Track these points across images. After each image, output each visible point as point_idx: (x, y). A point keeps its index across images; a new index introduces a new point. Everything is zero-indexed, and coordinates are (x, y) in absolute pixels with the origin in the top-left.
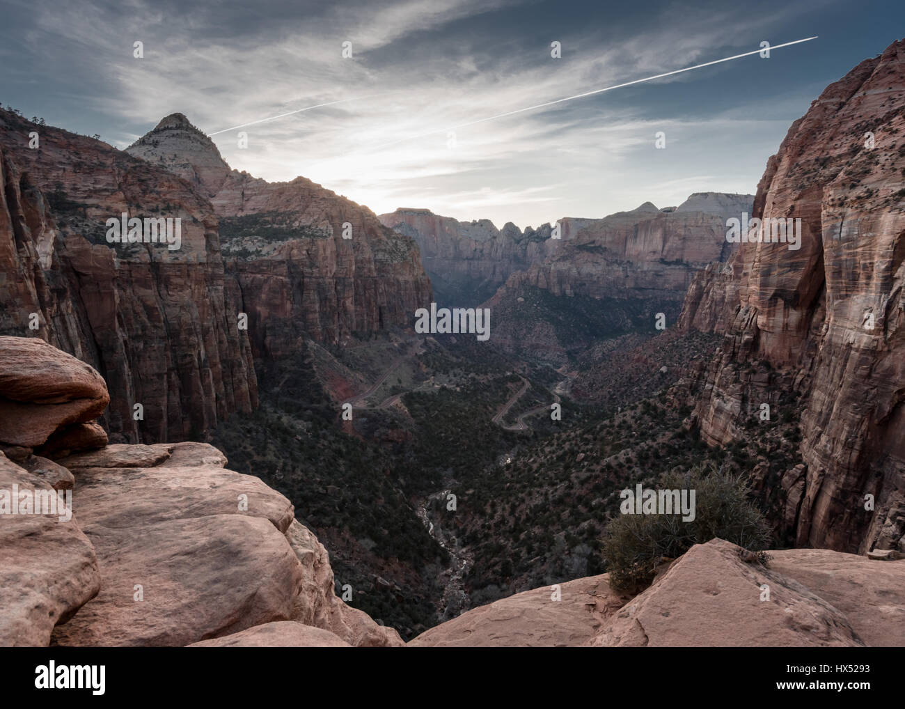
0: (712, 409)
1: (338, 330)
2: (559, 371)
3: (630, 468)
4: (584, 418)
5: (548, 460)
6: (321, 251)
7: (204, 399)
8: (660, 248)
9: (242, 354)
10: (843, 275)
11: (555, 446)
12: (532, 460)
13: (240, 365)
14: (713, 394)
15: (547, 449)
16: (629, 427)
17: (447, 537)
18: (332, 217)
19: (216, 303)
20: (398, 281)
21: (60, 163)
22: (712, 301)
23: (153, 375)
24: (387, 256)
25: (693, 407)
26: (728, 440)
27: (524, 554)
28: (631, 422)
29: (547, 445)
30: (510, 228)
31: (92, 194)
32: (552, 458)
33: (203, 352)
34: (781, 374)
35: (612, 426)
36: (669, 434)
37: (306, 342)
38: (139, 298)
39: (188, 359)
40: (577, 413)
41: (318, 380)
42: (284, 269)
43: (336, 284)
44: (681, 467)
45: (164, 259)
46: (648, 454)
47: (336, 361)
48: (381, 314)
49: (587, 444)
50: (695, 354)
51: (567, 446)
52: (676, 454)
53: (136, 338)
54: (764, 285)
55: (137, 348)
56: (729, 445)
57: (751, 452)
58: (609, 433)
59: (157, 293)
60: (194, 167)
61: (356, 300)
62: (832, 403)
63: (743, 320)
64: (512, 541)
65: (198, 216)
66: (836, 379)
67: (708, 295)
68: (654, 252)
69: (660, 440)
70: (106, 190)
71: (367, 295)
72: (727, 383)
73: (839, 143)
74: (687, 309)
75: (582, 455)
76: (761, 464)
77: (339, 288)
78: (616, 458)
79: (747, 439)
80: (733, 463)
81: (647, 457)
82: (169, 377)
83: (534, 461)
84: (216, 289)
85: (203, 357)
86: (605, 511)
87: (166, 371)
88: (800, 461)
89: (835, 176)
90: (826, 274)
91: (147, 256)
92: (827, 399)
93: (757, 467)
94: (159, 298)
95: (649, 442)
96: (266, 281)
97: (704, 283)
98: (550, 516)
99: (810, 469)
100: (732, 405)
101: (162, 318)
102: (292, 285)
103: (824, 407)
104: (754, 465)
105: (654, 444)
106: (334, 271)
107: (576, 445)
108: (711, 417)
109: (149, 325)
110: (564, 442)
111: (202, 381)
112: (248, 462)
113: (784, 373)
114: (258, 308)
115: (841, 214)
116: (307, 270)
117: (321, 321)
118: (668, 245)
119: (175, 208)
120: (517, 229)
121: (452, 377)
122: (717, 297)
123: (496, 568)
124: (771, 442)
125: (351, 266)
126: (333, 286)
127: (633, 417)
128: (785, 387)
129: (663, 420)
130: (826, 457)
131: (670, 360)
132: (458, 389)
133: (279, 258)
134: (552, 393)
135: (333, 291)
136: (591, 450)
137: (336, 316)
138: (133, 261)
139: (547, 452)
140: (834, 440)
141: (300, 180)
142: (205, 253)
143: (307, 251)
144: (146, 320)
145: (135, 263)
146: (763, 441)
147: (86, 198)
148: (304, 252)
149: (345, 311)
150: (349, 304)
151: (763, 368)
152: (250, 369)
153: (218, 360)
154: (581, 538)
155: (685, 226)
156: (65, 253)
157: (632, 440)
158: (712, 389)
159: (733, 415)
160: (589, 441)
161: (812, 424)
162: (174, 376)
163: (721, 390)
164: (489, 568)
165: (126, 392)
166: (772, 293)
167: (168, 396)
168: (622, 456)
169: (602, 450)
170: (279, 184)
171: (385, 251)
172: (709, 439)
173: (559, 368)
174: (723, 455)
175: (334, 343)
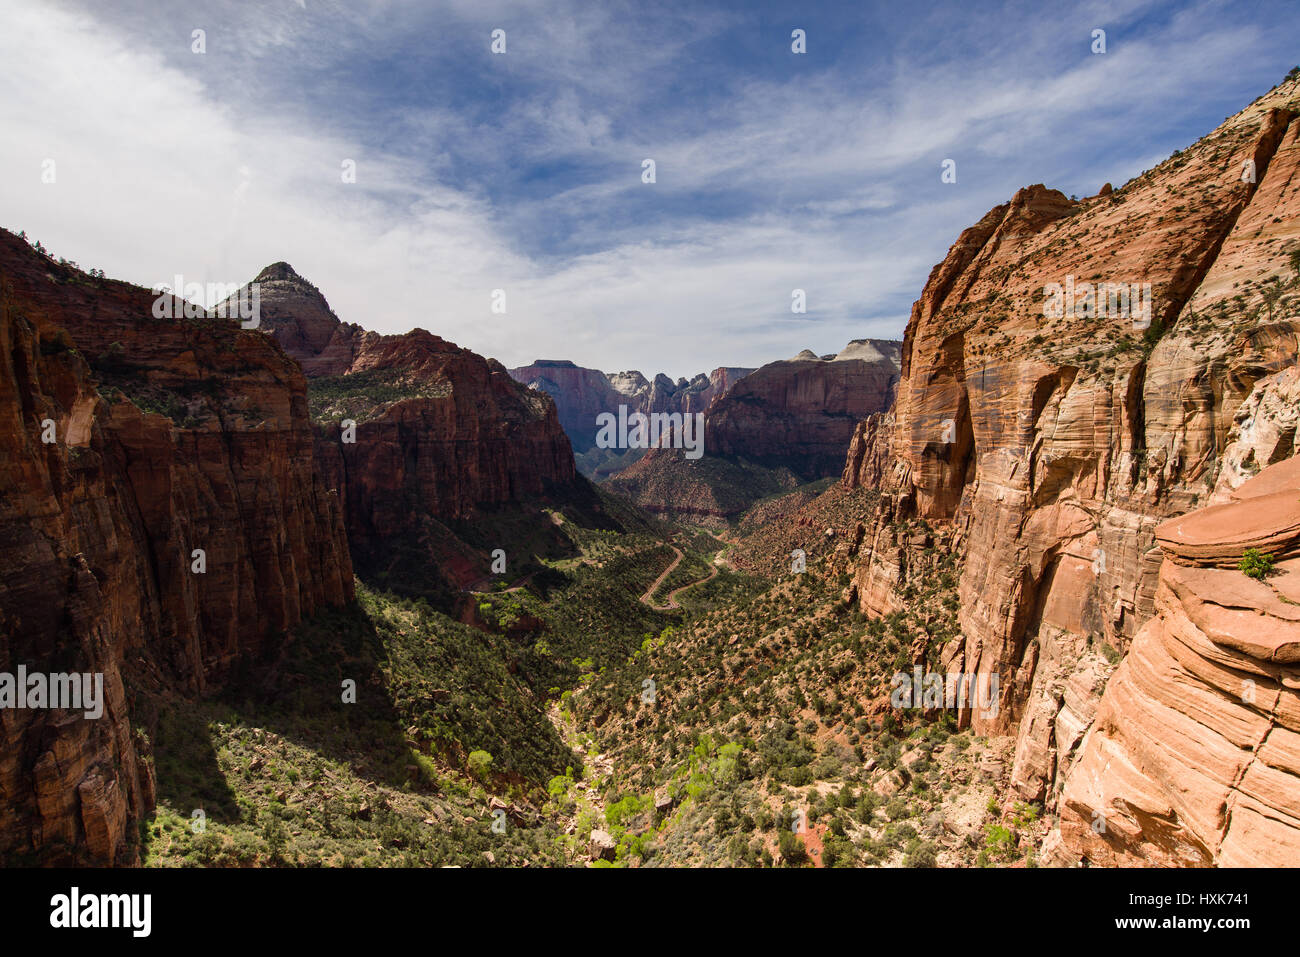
0: (871, 577)
1: (459, 502)
2: (718, 538)
3: (787, 649)
4: (745, 591)
5: (699, 645)
6: (439, 412)
7: (284, 591)
8: (822, 399)
9: (334, 536)
10: (989, 426)
11: (707, 628)
12: (681, 645)
13: (330, 549)
14: (872, 560)
15: (698, 632)
16: (787, 602)
17: (583, 742)
18: (453, 374)
19: (302, 476)
20: (532, 443)
21: (119, 320)
22: (876, 456)
23: (221, 565)
24: (518, 415)
25: (853, 575)
26: (887, 611)
27: (667, 758)
28: (789, 595)
29: (697, 627)
30: (661, 379)
31: (157, 355)
32: (703, 642)
33: (283, 535)
34: (938, 536)
35: (768, 602)
36: (829, 607)
37: (420, 516)
38: (205, 475)
39: (265, 543)
40: (738, 586)
41: (434, 560)
42: (395, 434)
43: (457, 449)
44: (839, 645)
45: (238, 427)
46: (805, 632)
47: (456, 538)
48: (511, 482)
49: (742, 624)
50: (861, 513)
51: (719, 627)
52: (836, 629)
53: (200, 521)
54: (916, 438)
55: (201, 534)
56: (889, 617)
57: (910, 624)
58: (765, 610)
59: (228, 468)
60: (298, 321)
61: (480, 466)
62: (986, 565)
63: (899, 477)
64: (655, 743)
65: (282, 376)
66: (989, 540)
67: (871, 450)
68: (816, 403)
69: (819, 614)
70: (172, 350)
71: (495, 460)
72: (885, 547)
73: (978, 289)
74: (851, 465)
75: (735, 637)
76: (921, 637)
77: (459, 453)
78: (772, 638)
79: (907, 609)
80: (893, 637)
81: (806, 636)
82: (241, 566)
83: (683, 647)
84: (302, 460)
85: (283, 541)
86: (757, 702)
87: (237, 560)
88: (959, 632)
89: (975, 322)
90: (973, 426)
91: (219, 424)
92: (982, 562)
93: (916, 641)
94: (230, 472)
95: (808, 618)
96: (373, 448)
97: (866, 436)
98: (698, 711)
99: (968, 640)
100: (891, 571)
101: (234, 497)
102: (404, 451)
103: (979, 571)
104: (912, 639)
105: (812, 619)
106: (454, 433)
107: (730, 625)
108: (870, 586)
109: (217, 505)
110: (717, 622)
111: (281, 570)
112: (337, 666)
113: (941, 533)
114: (365, 480)
115: (982, 362)
116: (422, 434)
117: (438, 492)
118: (830, 395)
119: (255, 369)
120: (670, 380)
121: (593, 550)
122: (881, 451)
123: (636, 776)
124: (930, 611)
125: (475, 427)
126: (453, 451)
127: (790, 590)
128: (943, 549)
129: (822, 592)
130: (982, 626)
131: (837, 522)
132: (600, 565)
133: (389, 421)
134: (709, 564)
135: (453, 457)
136: (746, 630)
137: (457, 486)
138: (199, 430)
139: (697, 635)
140: (989, 607)
141: (418, 332)
142: (289, 418)
143: (422, 412)
144: (214, 500)
145: (202, 434)
146: (922, 611)
147: (147, 359)
148: (419, 413)
149: (468, 479)
150: (473, 469)
151: (920, 529)
152: (343, 552)
153: (303, 544)
154: (730, 735)
155: (847, 375)
156: (110, 425)
157: (789, 616)
158: (870, 556)
159: (892, 583)
160: (744, 620)
161: (969, 589)
162: (247, 566)
163: (879, 555)
164: (627, 776)
165: (182, 589)
166: (924, 447)
167: (240, 588)
168: (777, 635)
169: (758, 630)
170: (394, 337)
171: (516, 409)
172: (870, 610)
173: (719, 534)
174: (883, 629)
175: (454, 516)
